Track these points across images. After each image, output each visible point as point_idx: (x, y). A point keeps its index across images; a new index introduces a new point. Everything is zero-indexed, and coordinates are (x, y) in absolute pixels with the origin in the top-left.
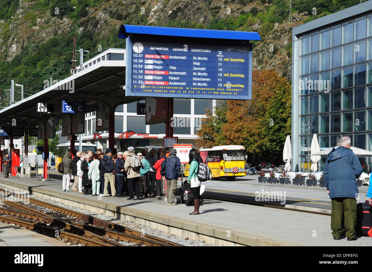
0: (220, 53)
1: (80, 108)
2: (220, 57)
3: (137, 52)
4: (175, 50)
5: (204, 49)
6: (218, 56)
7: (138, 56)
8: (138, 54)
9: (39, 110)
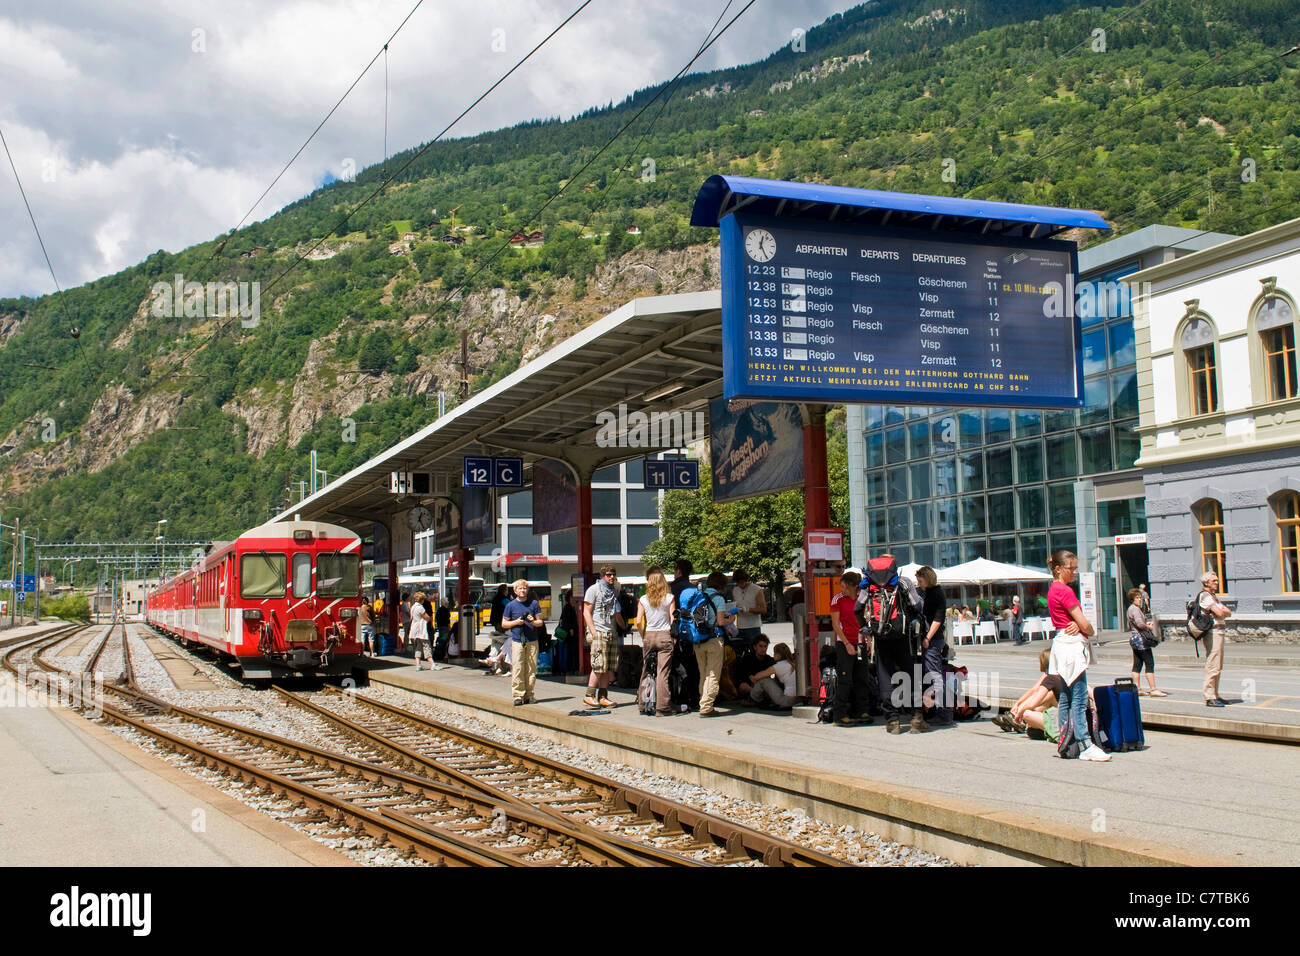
0: (992, 267)
1: (508, 475)
2: (993, 280)
3: (758, 259)
4: (867, 254)
5: (947, 255)
6: (985, 275)
7: (761, 270)
8: (761, 265)
9: (394, 490)
